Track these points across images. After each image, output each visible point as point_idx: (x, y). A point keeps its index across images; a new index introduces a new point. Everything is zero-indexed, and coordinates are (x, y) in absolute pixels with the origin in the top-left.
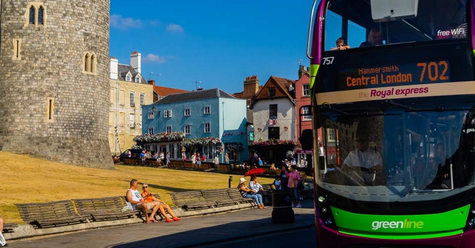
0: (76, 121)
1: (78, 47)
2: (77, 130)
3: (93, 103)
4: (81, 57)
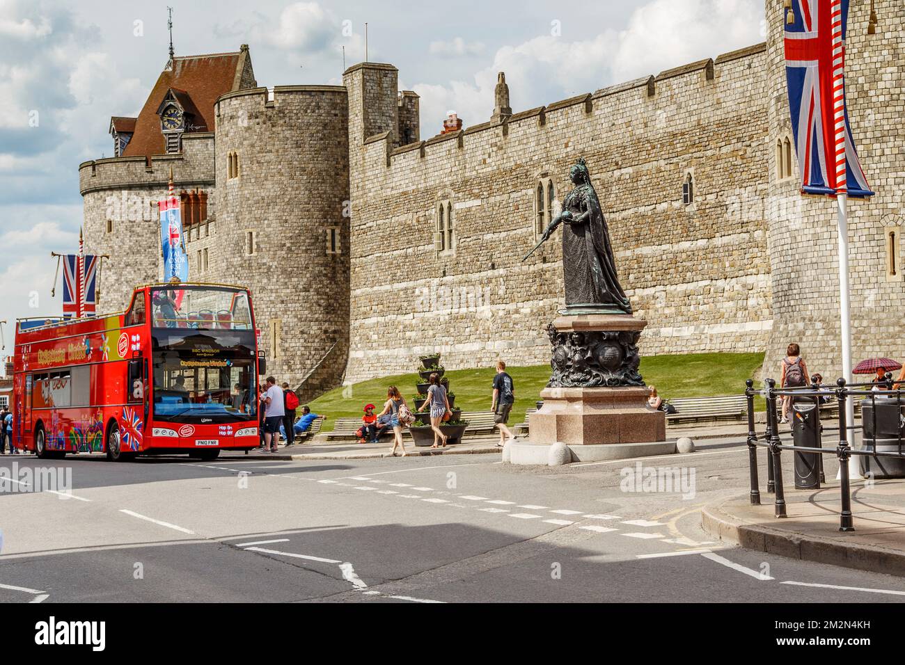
4: (774, 150)
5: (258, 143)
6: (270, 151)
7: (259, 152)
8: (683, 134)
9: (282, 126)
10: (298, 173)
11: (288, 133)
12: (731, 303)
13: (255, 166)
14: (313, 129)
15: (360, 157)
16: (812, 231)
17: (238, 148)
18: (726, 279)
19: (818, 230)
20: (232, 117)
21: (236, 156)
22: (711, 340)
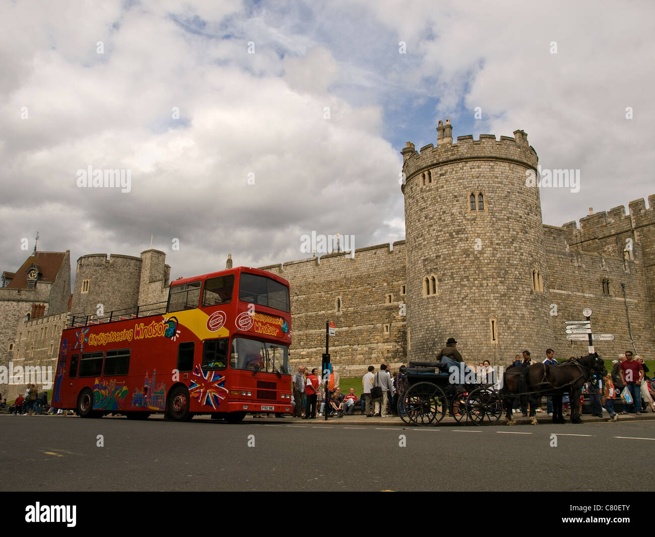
0: (421, 345)
1: (419, 275)
2: (422, 354)
3: (435, 323)
4: (421, 283)
5: (100, 277)
6: (105, 281)
7: (99, 281)
8: (335, 281)
9: (112, 271)
10: (117, 292)
11: (114, 275)
12: (362, 356)
13: (97, 288)
14: (126, 274)
15: (146, 288)
16: (450, 319)
17: (89, 279)
18: (358, 345)
19: (454, 318)
20: (88, 265)
21: (87, 282)
22: (350, 373)
